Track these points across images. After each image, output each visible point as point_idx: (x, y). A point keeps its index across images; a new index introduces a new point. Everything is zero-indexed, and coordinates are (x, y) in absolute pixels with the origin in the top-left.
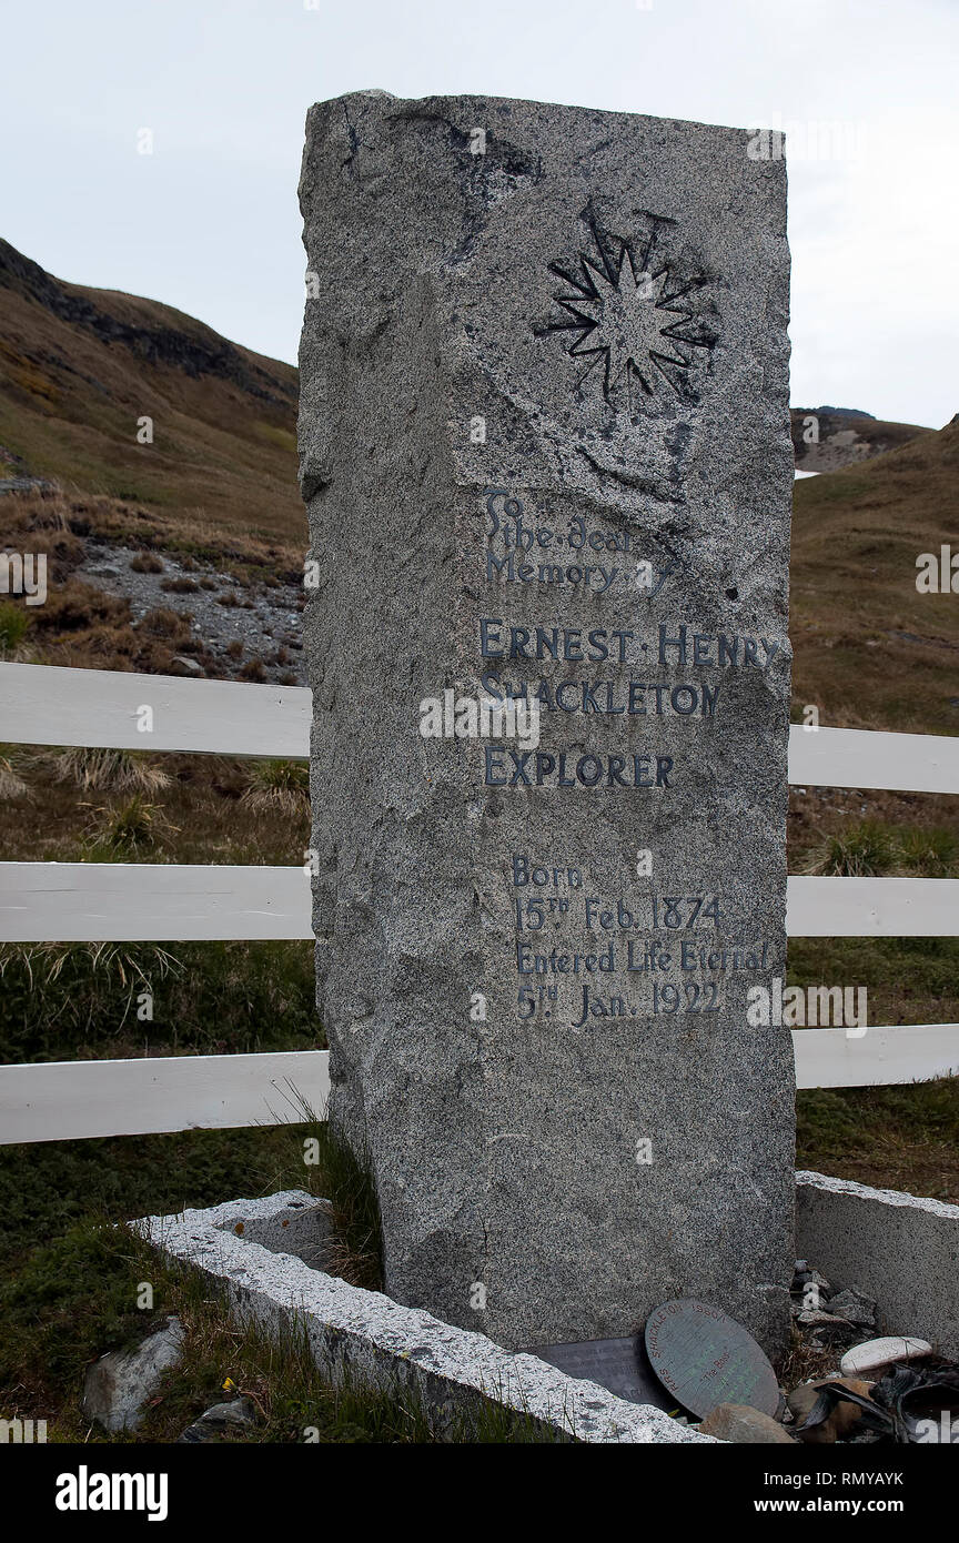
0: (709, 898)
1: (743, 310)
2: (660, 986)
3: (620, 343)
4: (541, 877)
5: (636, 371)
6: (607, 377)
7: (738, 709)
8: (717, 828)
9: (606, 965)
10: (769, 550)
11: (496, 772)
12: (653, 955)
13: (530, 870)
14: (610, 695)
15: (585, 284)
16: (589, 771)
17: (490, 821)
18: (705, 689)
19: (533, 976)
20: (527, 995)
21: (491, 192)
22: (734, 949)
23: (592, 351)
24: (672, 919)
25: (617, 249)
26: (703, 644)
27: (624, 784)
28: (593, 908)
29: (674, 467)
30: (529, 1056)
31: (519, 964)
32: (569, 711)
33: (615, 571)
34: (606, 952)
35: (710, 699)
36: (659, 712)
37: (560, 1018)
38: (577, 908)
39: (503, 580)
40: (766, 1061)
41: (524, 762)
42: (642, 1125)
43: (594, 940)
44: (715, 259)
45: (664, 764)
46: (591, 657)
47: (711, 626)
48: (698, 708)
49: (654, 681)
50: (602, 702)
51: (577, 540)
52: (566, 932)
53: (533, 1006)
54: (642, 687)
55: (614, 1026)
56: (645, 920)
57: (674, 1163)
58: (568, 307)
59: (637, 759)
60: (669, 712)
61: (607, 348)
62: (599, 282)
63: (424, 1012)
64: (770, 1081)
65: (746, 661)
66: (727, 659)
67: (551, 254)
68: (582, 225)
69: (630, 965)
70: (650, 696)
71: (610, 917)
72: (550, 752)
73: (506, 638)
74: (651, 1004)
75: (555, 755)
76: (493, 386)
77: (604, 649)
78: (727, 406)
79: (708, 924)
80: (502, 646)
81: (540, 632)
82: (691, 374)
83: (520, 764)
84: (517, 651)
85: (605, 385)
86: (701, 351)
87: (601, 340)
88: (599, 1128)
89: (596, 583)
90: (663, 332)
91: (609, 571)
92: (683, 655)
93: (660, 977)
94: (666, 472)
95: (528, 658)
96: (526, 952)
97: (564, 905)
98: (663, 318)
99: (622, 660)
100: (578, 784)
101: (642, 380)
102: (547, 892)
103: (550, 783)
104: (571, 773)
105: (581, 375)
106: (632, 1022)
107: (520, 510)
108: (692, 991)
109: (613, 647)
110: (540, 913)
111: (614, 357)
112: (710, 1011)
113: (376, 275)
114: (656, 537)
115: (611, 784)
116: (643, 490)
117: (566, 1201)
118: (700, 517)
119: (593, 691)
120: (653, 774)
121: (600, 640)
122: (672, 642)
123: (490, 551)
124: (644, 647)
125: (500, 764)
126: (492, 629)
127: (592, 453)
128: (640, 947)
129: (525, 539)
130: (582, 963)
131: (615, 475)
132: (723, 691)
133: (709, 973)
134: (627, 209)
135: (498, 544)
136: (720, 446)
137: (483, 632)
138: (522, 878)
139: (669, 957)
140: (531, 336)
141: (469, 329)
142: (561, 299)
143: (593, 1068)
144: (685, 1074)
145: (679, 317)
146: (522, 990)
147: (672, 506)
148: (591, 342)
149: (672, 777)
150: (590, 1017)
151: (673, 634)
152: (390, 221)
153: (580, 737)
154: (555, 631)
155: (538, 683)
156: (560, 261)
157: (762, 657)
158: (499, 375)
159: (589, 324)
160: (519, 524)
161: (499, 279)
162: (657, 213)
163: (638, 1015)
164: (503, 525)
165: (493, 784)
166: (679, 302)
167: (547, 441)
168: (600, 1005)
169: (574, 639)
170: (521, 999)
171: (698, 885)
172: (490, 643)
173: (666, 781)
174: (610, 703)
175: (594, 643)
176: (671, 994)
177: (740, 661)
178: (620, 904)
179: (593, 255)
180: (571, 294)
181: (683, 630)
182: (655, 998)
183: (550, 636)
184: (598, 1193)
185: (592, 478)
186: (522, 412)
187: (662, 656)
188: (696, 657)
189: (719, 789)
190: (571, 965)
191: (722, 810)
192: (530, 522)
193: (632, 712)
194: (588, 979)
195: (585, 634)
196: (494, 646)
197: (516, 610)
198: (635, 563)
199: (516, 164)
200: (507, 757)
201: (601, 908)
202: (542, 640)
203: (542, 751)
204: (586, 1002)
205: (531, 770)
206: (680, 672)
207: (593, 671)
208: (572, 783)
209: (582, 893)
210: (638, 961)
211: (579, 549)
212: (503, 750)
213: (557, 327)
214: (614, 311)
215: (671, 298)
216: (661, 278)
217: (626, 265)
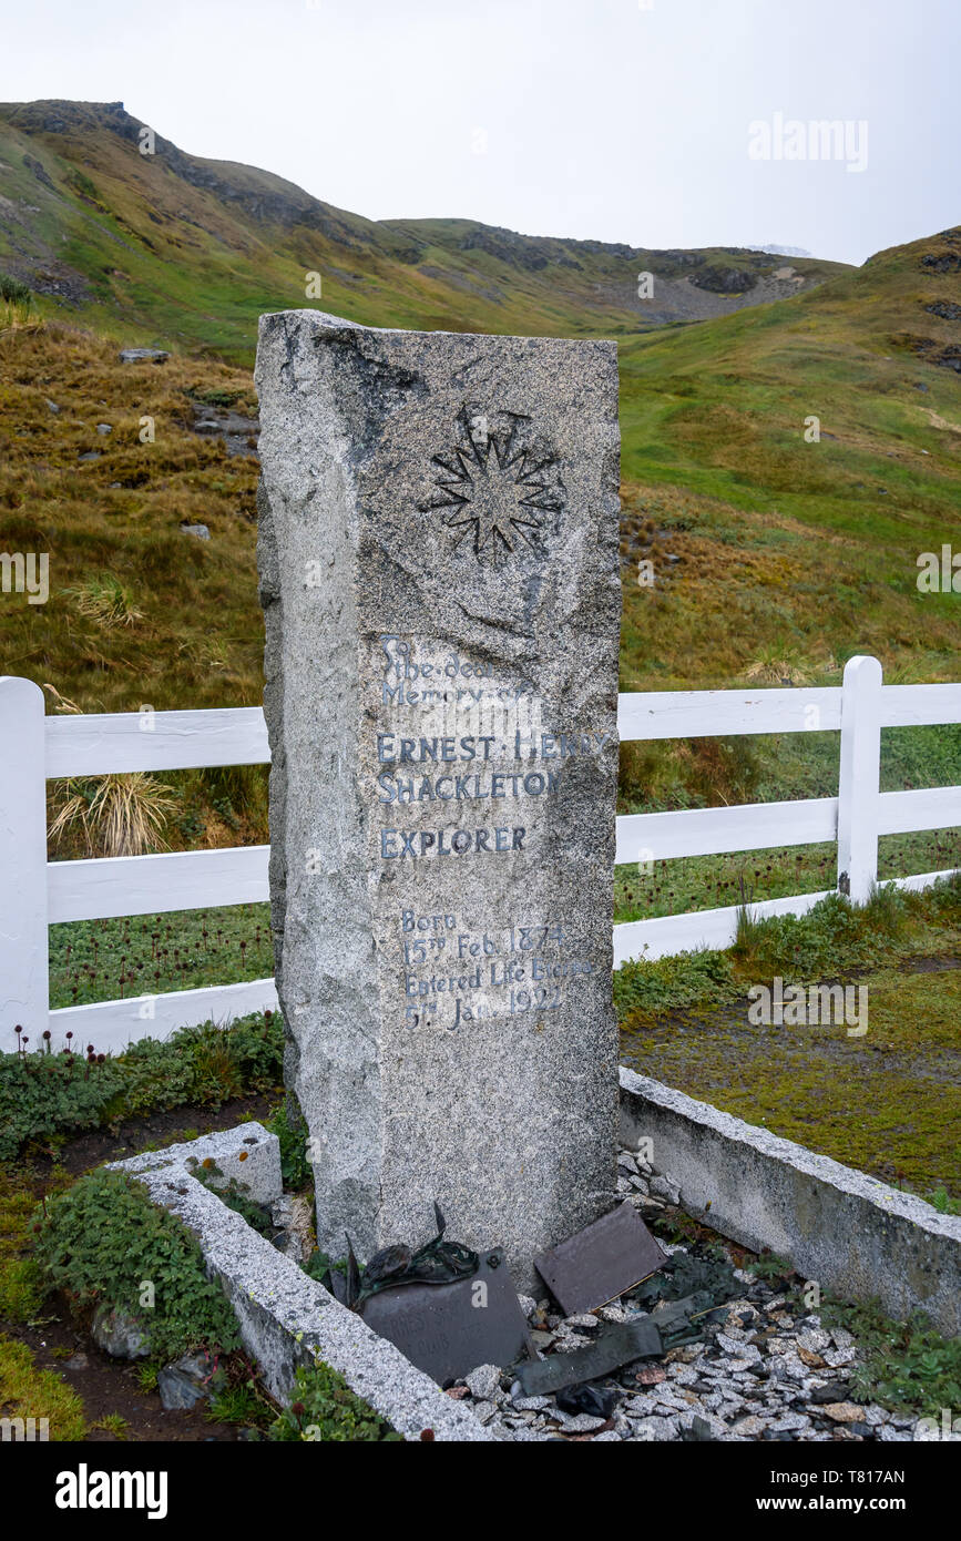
0: (554, 925)
1: (582, 482)
2: (516, 993)
3: (487, 515)
4: (424, 924)
5: (501, 535)
6: (477, 540)
7: (576, 786)
9: (474, 982)
10: (602, 663)
11: (390, 848)
12: (510, 971)
13: (416, 919)
14: (478, 785)
15: (460, 471)
16: (462, 840)
17: (385, 886)
18: (550, 775)
19: (418, 998)
20: (413, 1011)
21: (386, 405)
22: (573, 961)
23: (465, 522)
24: (526, 944)
25: (485, 441)
27: (488, 850)
28: (464, 942)
29: (526, 610)
30: (414, 1056)
31: (407, 990)
32: (445, 799)
33: (481, 692)
34: (475, 973)
35: (554, 782)
36: (515, 794)
37: (438, 1025)
38: (453, 943)
39: (395, 703)
40: (597, 1038)
41: (411, 840)
43: (465, 966)
44: (561, 444)
45: (519, 833)
46: (462, 758)
48: (545, 790)
49: (511, 772)
51: (451, 670)
52: (443, 962)
53: (417, 1021)
54: (502, 776)
55: (480, 1026)
56: (505, 946)
58: (446, 489)
59: (498, 831)
60: (522, 793)
61: (477, 519)
62: (470, 466)
63: (341, 1017)
64: (600, 1051)
65: (582, 752)
66: (568, 751)
67: (432, 451)
68: (457, 424)
69: (493, 981)
71: (478, 948)
72: (431, 831)
73: (397, 748)
74: (509, 1007)
75: (435, 832)
76: (387, 556)
77: (473, 752)
79: (553, 944)
80: (394, 754)
81: (423, 741)
82: (542, 533)
83: (408, 841)
84: (406, 758)
85: (475, 547)
86: (550, 516)
87: (472, 513)
89: (466, 702)
90: (520, 502)
91: (476, 692)
92: (533, 753)
93: (516, 987)
95: (414, 762)
96: (412, 980)
97: (442, 942)
98: (518, 492)
99: (487, 758)
100: (453, 852)
101: (505, 541)
102: (429, 934)
103: (432, 852)
104: (447, 844)
105: (455, 543)
106: (494, 1022)
107: (407, 651)
108: (540, 994)
109: (480, 748)
110: (423, 950)
111: (482, 525)
112: (554, 1007)
113: (306, 454)
114: (512, 664)
115: (478, 850)
116: (502, 627)
118: (547, 646)
119: (464, 784)
120: (510, 841)
121: (469, 744)
122: (524, 742)
123: (385, 682)
124: (504, 747)
125: (393, 843)
126: (386, 741)
127: (465, 604)
128: (500, 966)
129: (412, 671)
130: (456, 984)
131: (482, 620)
132: (564, 775)
133: (554, 980)
134: (493, 411)
135: (391, 676)
137: (380, 744)
138: (410, 925)
139: (523, 971)
140: (417, 514)
141: (368, 512)
142: (440, 482)
143: (464, 1059)
144: (534, 1054)
145: (532, 490)
146: (409, 1009)
147: (525, 641)
148: (464, 516)
149: (525, 842)
150: (461, 1022)
152: (316, 415)
153: (454, 817)
154: (435, 740)
155: (422, 779)
156: (440, 455)
157: (594, 747)
158: (391, 547)
159: (464, 501)
160: (407, 660)
162: (516, 412)
163: (498, 1016)
164: (394, 661)
165: (389, 858)
166: (533, 478)
167: (428, 596)
168: (470, 1011)
169: (450, 745)
170: (409, 1015)
171: (545, 917)
172: (386, 752)
173: (520, 845)
174: (477, 791)
175: (465, 747)
176: (524, 998)
177: (577, 753)
178: (485, 936)
179: (466, 448)
180: (448, 479)
181: (534, 732)
182: (513, 1004)
183: (431, 743)
185: (463, 623)
186: (409, 575)
187: (517, 752)
188: (544, 751)
189: (563, 844)
190: (447, 986)
192: (415, 658)
193: (494, 795)
194: (461, 995)
195: (458, 741)
196: (388, 754)
197: (404, 726)
198: (497, 685)
199: (407, 381)
200: (398, 837)
201: (471, 941)
202: (425, 748)
203: (424, 830)
204: (458, 1012)
205: (416, 844)
206: (531, 763)
207: (465, 768)
208: (449, 852)
209: (455, 932)
210: (500, 977)
211: (453, 677)
212: (395, 831)
213: (437, 506)
214: (482, 490)
215: (526, 476)
216: (520, 461)
217: (493, 454)
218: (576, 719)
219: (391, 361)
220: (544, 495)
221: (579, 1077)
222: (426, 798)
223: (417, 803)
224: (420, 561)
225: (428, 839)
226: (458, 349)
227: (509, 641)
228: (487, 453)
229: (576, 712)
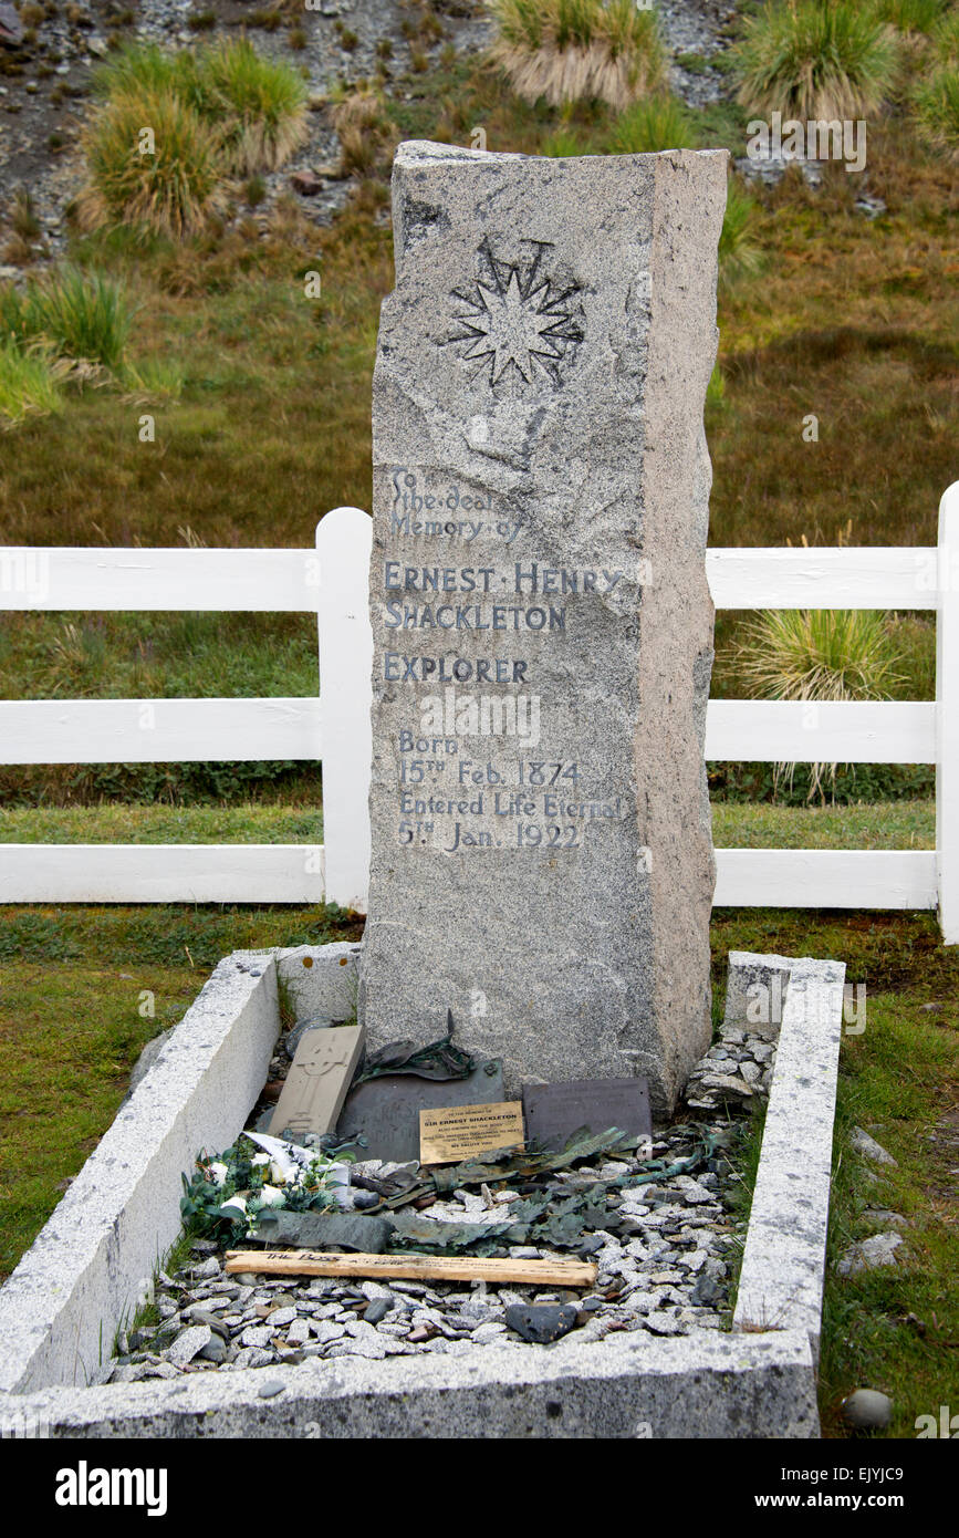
0: (569, 764)
2: (524, 826)
3: (503, 347)
4: (423, 746)
5: (517, 367)
6: (492, 374)
8: (577, 711)
9: (476, 808)
10: (622, 499)
11: (393, 671)
12: (518, 803)
13: (414, 740)
14: (478, 616)
15: (480, 303)
16: (463, 669)
17: (385, 706)
18: (552, 610)
19: (413, 815)
20: (406, 827)
21: (411, 241)
22: (591, 802)
23: (481, 355)
24: (537, 778)
25: (507, 271)
26: (551, 576)
27: (489, 680)
28: (465, 768)
29: (525, 444)
30: (407, 870)
31: (403, 806)
32: (446, 628)
33: (481, 524)
34: (477, 800)
35: (558, 619)
36: (516, 628)
37: (434, 845)
38: (453, 768)
39: (402, 533)
40: (625, 887)
41: (413, 664)
42: (506, 924)
43: (466, 791)
44: (584, 273)
45: (519, 667)
46: (463, 589)
47: (555, 563)
48: (547, 625)
49: (512, 605)
50: (472, 620)
51: (453, 503)
52: (441, 784)
53: (411, 837)
54: (503, 609)
55: (482, 853)
56: (511, 777)
57: (537, 954)
59: (498, 663)
60: (524, 627)
61: (494, 352)
62: (490, 300)
64: (628, 901)
65: (586, 588)
66: (568, 587)
67: (452, 285)
68: (478, 257)
69: (497, 810)
70: (510, 616)
71: (481, 776)
72: (431, 657)
73: (402, 575)
74: (515, 839)
75: (436, 659)
76: (401, 390)
77: (473, 583)
78: (582, 390)
79: (567, 783)
80: (399, 581)
81: (425, 571)
82: (561, 364)
83: (410, 665)
84: (409, 583)
85: (491, 380)
86: (570, 345)
87: (488, 346)
88: (467, 923)
89: (467, 534)
90: (541, 333)
91: (476, 524)
92: (535, 587)
93: (524, 820)
94: (520, 448)
95: (417, 590)
97: (441, 766)
98: (541, 322)
99: (486, 589)
100: (454, 680)
101: (523, 374)
102: (427, 756)
103: (433, 678)
104: (449, 672)
105: (471, 376)
106: (497, 851)
107: (414, 484)
108: (554, 831)
109: (479, 580)
110: (419, 769)
111: (498, 358)
112: (569, 846)
114: (508, 497)
115: (479, 680)
116: (501, 461)
117: (437, 972)
118: (546, 481)
119: (464, 614)
120: (511, 673)
121: (469, 575)
122: (525, 576)
123: (395, 513)
124: (504, 580)
125: (395, 665)
126: (393, 569)
127: (467, 437)
128: (506, 798)
129: (418, 502)
130: (455, 807)
131: (481, 453)
132: (568, 612)
133: (569, 819)
134: (515, 240)
135: (400, 507)
136: (574, 422)
137: (388, 571)
138: (407, 746)
139: (534, 806)
140: (433, 349)
141: (385, 349)
142: (457, 315)
143: (462, 881)
144: (546, 891)
145: (555, 320)
146: (403, 824)
147: (520, 473)
148: (481, 348)
149: (526, 675)
150: (461, 845)
151: (526, 569)
153: (453, 646)
154: (436, 571)
155: (424, 607)
156: (458, 288)
157: (601, 585)
158: (405, 382)
159: (479, 335)
160: (413, 491)
161: (410, 309)
162: (538, 240)
163: (503, 846)
164: (403, 493)
165: (390, 679)
166: (559, 307)
167: (436, 430)
168: (470, 836)
169: (451, 575)
170: (401, 830)
171: (558, 754)
172: (392, 579)
173: (522, 678)
174: (478, 622)
175: (464, 578)
176: (534, 832)
177: (580, 589)
178: (489, 767)
179: (485, 281)
180: (467, 313)
181: (534, 567)
182: (520, 836)
183: (432, 574)
184: (466, 968)
185: (466, 455)
186: (421, 409)
187: (518, 587)
188: (546, 586)
189: (580, 682)
190: (446, 809)
191: (581, 698)
192: (421, 491)
193: (495, 627)
194: (460, 819)
195: (459, 571)
196: (393, 581)
197: (408, 555)
198: (497, 518)
199: (431, 216)
200: (400, 660)
201: (472, 769)
202: (427, 577)
203: (425, 656)
204: (458, 835)
205: (418, 668)
206: (532, 598)
207: (464, 598)
208: (450, 679)
209: (457, 759)
210: (504, 807)
211: (454, 509)
212: (397, 655)
213: (455, 340)
214: (500, 322)
215: (550, 305)
216: (543, 290)
217: (514, 282)
218: (578, 555)
219: (414, 198)
220: (566, 325)
221: (603, 923)
222: (427, 625)
223: (418, 629)
224: (434, 395)
225: (429, 665)
226: (484, 177)
227: (507, 474)
228: (508, 283)
229: (577, 548)
